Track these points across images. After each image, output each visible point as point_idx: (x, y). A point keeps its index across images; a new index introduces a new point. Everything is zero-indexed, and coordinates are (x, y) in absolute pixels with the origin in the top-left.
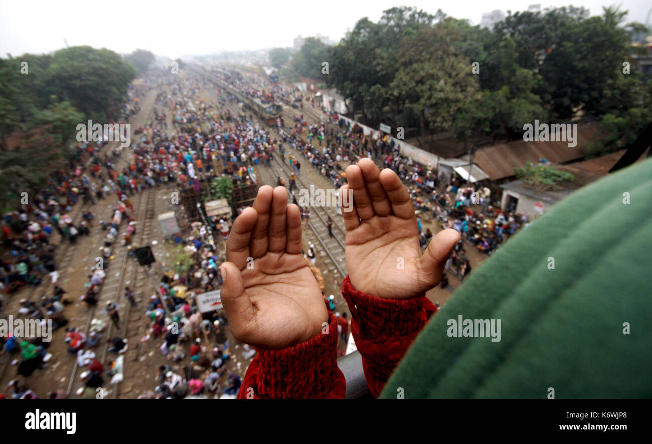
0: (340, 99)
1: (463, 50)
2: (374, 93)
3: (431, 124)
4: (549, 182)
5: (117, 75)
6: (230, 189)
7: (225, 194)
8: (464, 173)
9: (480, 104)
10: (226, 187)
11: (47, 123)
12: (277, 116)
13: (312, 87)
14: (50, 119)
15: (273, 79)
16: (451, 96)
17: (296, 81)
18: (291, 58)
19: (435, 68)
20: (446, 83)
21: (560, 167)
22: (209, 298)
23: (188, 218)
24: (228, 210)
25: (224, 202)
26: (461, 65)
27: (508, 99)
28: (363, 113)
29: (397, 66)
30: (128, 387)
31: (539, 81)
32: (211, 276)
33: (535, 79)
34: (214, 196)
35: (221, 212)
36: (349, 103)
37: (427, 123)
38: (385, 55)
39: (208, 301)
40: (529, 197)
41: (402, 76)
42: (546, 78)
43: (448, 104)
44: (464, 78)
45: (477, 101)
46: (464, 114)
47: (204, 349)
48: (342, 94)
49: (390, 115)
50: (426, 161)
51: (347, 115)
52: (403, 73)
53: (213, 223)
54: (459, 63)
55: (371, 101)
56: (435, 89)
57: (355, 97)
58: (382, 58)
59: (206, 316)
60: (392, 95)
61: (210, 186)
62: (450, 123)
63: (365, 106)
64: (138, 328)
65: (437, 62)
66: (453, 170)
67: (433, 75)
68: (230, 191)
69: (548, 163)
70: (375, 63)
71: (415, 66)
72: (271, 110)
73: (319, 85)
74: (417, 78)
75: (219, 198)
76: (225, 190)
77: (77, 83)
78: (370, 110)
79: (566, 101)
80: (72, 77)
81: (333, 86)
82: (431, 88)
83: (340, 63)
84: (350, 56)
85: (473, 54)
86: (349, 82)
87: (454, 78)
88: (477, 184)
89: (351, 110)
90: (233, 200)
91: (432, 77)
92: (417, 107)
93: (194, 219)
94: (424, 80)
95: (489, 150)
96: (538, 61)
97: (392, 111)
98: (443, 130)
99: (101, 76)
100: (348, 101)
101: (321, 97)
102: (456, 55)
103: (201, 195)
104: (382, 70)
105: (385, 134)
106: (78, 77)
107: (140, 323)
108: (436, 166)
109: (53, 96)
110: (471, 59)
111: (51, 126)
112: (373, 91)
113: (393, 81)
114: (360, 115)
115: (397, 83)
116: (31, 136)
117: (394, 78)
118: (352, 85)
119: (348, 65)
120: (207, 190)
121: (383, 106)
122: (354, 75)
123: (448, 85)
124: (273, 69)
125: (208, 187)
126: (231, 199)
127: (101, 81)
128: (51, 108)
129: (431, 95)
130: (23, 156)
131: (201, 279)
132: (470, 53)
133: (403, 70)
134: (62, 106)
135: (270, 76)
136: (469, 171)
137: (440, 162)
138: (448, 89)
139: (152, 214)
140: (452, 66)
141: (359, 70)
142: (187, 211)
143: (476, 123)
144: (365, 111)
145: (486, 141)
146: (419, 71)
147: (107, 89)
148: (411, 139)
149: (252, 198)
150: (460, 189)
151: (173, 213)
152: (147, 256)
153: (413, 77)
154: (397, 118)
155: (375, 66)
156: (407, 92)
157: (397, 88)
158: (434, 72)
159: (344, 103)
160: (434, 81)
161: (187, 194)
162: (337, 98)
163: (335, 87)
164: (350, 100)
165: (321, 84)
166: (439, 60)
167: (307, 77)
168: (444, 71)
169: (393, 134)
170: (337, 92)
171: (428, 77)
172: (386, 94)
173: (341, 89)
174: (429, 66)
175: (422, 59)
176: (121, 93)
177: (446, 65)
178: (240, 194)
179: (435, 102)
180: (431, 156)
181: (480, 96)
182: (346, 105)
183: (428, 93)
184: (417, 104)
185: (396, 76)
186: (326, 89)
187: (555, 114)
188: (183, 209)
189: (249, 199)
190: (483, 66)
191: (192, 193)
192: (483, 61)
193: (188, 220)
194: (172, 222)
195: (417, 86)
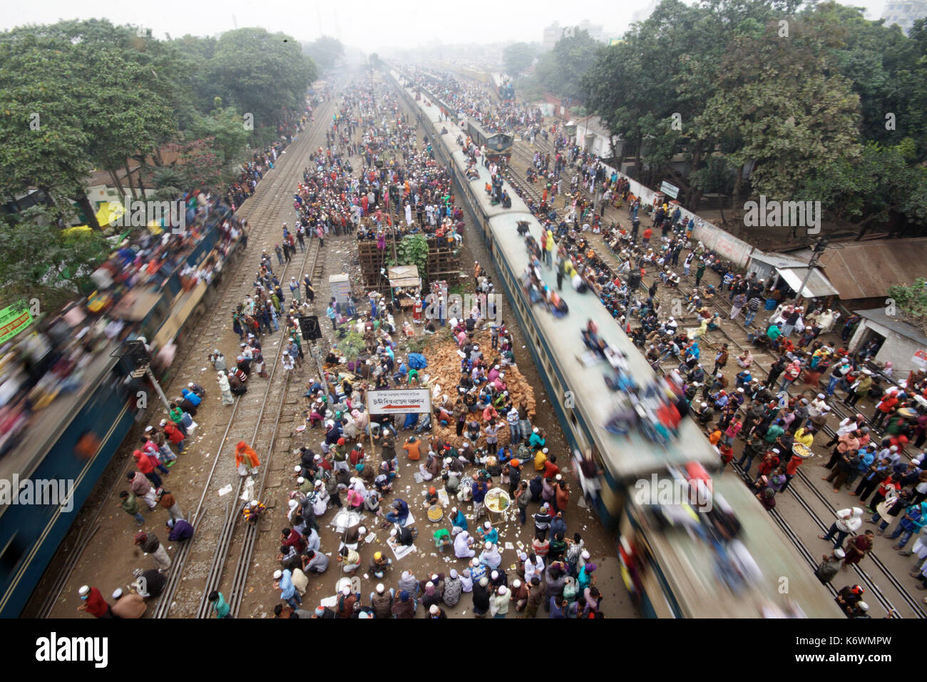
0: (603, 135)
1: (844, 64)
3: (754, 191)
5: (295, 74)
6: (425, 252)
7: (416, 259)
8: (793, 281)
9: (855, 164)
10: (420, 249)
11: (208, 134)
12: (503, 152)
13: (562, 110)
14: (213, 129)
15: (506, 94)
16: (803, 147)
17: (538, 100)
18: (536, 61)
19: (782, 94)
20: (797, 124)
22: (382, 398)
23: (365, 285)
24: (418, 282)
25: (414, 270)
26: (834, 92)
27: (911, 163)
28: (638, 160)
29: (714, 86)
30: (277, 481)
32: (386, 366)
34: (401, 261)
35: (408, 283)
36: (617, 142)
37: (746, 189)
38: (696, 65)
39: (380, 401)
40: (906, 338)
41: (719, 104)
43: (794, 160)
44: (834, 116)
45: (850, 159)
46: (819, 181)
47: (368, 458)
48: (608, 127)
49: (681, 169)
50: (728, 250)
51: (609, 162)
52: (721, 100)
53: (396, 297)
54: (831, 88)
55: (655, 143)
56: (775, 134)
57: (629, 133)
58: (690, 71)
59: (374, 418)
60: (693, 135)
61: (398, 245)
63: (643, 149)
64: (295, 413)
65: (787, 85)
66: (775, 272)
67: (777, 107)
68: (424, 256)
70: (675, 78)
71: (748, 87)
72: (496, 142)
73: (574, 109)
74: (746, 110)
75: (408, 263)
76: (417, 254)
77: (244, 80)
78: (650, 158)
80: (239, 73)
81: (596, 112)
82: (768, 130)
83: (615, 75)
84: (635, 64)
85: (861, 73)
86: (625, 108)
87: (814, 116)
88: (815, 300)
89: (619, 154)
90: (425, 269)
91: (774, 109)
92: (734, 160)
93: (372, 287)
94: (758, 114)
95: (851, 247)
97: (689, 162)
99: (275, 74)
100: (615, 139)
101: (574, 127)
102: (827, 73)
103: (385, 256)
104: (686, 92)
105: (667, 199)
106: (248, 73)
107: (296, 408)
108: (745, 262)
109: (216, 98)
110: (855, 83)
111: (213, 139)
112: (662, 127)
113: (701, 114)
114: (632, 164)
115: (707, 118)
116: (190, 149)
117: (704, 107)
118: (628, 114)
119: (628, 78)
120: (393, 250)
121: (674, 152)
122: (636, 95)
123: (800, 126)
124: (506, 76)
125: (395, 246)
126: (423, 267)
127: (274, 81)
128: (214, 115)
129: (765, 141)
130: (180, 175)
131: (373, 368)
132: (856, 71)
133: (723, 94)
134: (227, 112)
135: (501, 88)
136: (803, 278)
137: (753, 256)
138: (799, 134)
139: (321, 273)
140: (815, 93)
141: (644, 89)
142: (364, 275)
143: (837, 199)
144: (641, 157)
145: (848, 232)
146: (752, 98)
147: (281, 92)
148: (711, 213)
149: (453, 269)
150: (780, 306)
151: (347, 275)
152: (312, 329)
153: (739, 108)
154: (693, 174)
155: (674, 83)
156: (722, 134)
157: (705, 125)
158: (780, 101)
159: (609, 142)
160: (776, 118)
161: (368, 252)
162: (599, 133)
163: (598, 115)
164: (620, 138)
165: (577, 107)
166: (793, 80)
167: (557, 93)
168: (798, 102)
169: (681, 200)
170: (600, 123)
171: (766, 110)
172: (684, 134)
173: (607, 119)
174: (772, 90)
175: (764, 75)
176: (297, 99)
177: (805, 90)
178: (437, 261)
179: (769, 155)
180: (739, 244)
181: (858, 151)
182: (611, 144)
183: (761, 137)
184: (735, 154)
185: (708, 104)
186: (583, 116)
188: (360, 270)
189: (446, 271)
190: (874, 97)
191: (372, 252)
192: (877, 88)
193: (364, 288)
194: (345, 287)
195: (743, 124)
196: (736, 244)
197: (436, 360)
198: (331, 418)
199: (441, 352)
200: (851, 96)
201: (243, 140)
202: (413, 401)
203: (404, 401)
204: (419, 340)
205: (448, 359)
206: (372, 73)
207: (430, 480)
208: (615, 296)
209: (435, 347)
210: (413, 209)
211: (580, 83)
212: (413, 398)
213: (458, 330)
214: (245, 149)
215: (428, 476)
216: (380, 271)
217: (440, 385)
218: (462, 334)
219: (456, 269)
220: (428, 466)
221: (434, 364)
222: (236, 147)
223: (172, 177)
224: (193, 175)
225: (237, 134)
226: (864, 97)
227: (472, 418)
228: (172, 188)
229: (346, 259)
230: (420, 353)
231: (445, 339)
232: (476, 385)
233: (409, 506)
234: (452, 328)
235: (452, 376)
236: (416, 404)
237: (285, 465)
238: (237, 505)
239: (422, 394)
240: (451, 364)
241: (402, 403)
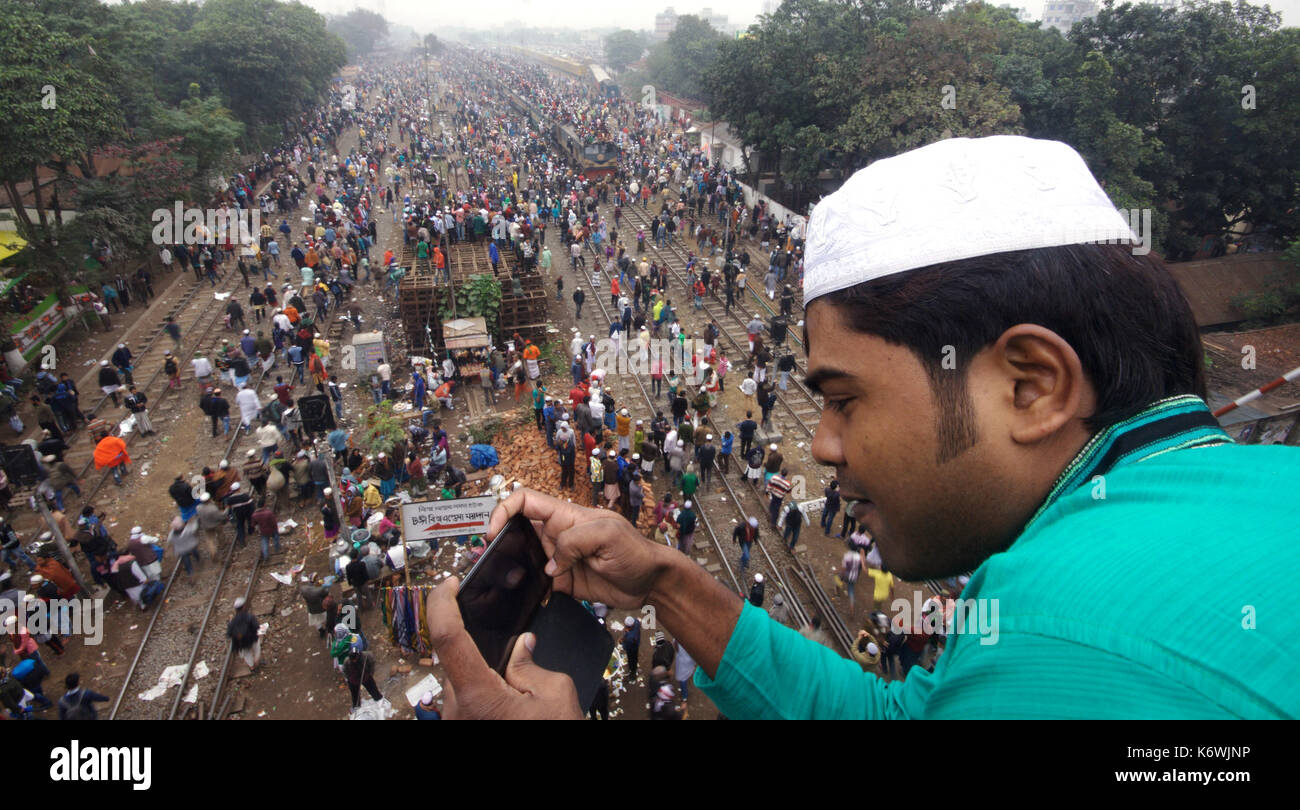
0: (734, 144)
1: (1000, 71)
2: (803, 142)
5: (315, 56)
6: (496, 299)
7: (484, 309)
10: (488, 295)
11: (174, 132)
12: (606, 165)
13: (682, 114)
14: (183, 126)
15: (609, 91)
18: (647, 53)
19: (935, 103)
22: (426, 514)
23: (408, 347)
24: (486, 340)
25: (480, 324)
26: (991, 102)
28: (778, 177)
29: (857, 91)
31: (1156, 150)
33: (1148, 146)
34: (462, 312)
35: (472, 343)
36: (751, 154)
38: (834, 67)
39: (422, 520)
41: (864, 111)
42: (1172, 147)
48: (740, 135)
51: (744, 177)
52: (867, 108)
53: (454, 362)
54: (988, 97)
55: (796, 156)
57: (764, 144)
58: (828, 73)
60: (839, 148)
61: (457, 289)
63: (784, 164)
67: (930, 118)
68: (496, 305)
70: (812, 81)
71: (895, 94)
72: (596, 151)
73: (696, 111)
74: (896, 119)
75: (472, 315)
76: (486, 302)
77: (238, 62)
78: (792, 174)
79: (1212, 199)
80: (229, 52)
81: (723, 117)
83: (742, 75)
84: (764, 62)
85: (1019, 81)
86: (757, 113)
89: (755, 169)
90: (497, 322)
91: (929, 121)
93: (418, 349)
94: (909, 126)
96: (1157, 108)
97: (838, 180)
99: (284, 55)
100: (749, 151)
101: (697, 135)
102: (982, 81)
103: (439, 305)
104: (826, 96)
106: (243, 52)
109: (193, 84)
110: (1014, 92)
111: (180, 139)
112: (801, 137)
113: (846, 122)
114: (772, 181)
115: (853, 127)
116: (142, 154)
117: (849, 115)
118: (761, 120)
119: (758, 79)
120: (450, 296)
121: (820, 166)
122: (768, 100)
124: (609, 70)
125: (454, 289)
126: (493, 320)
127: (282, 64)
128: (185, 106)
130: (122, 191)
132: (1014, 79)
133: (868, 101)
134: (206, 103)
135: (603, 83)
139: (342, 331)
140: (971, 104)
141: (778, 92)
142: (407, 333)
144: (782, 173)
146: (901, 107)
147: (291, 79)
149: (536, 322)
151: (381, 333)
152: (320, 414)
153: (887, 117)
155: (812, 87)
157: (851, 136)
158: (932, 112)
159: (742, 154)
160: (930, 130)
161: (412, 299)
162: (729, 142)
163: (727, 120)
164: (754, 149)
165: (700, 110)
167: (675, 93)
170: (729, 130)
171: (918, 121)
172: (828, 146)
173: (737, 126)
174: (923, 98)
175: (912, 82)
176: (316, 89)
178: (515, 311)
182: (744, 156)
185: (853, 112)
186: (708, 122)
187: (1184, 223)
188: (401, 326)
189: (529, 323)
190: (1037, 108)
191: (421, 299)
192: (1039, 98)
193: (406, 351)
194: (378, 350)
195: (894, 136)
197: (511, 452)
198: (340, 556)
199: (519, 440)
200: (1010, 106)
201: (227, 142)
202: (473, 516)
203: (460, 517)
204: (487, 424)
205: (529, 450)
206: (426, 58)
209: (510, 434)
211: (702, 83)
212: (473, 510)
214: (231, 155)
219: (541, 321)
221: (508, 458)
222: (216, 152)
223: (107, 194)
224: (143, 191)
225: (220, 134)
226: (1026, 109)
228: (108, 209)
229: (380, 310)
230: (489, 443)
231: (524, 423)
235: (534, 475)
236: (478, 519)
239: (487, 504)
240: (534, 457)
241: (456, 519)
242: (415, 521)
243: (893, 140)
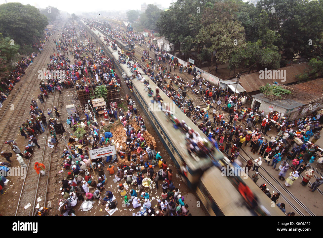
0: (167, 43)
1: (238, 17)
2: (187, 41)
3: (217, 60)
4: (278, 94)
5: (38, 22)
6: (106, 92)
7: (103, 95)
8: (233, 88)
9: (245, 49)
10: (104, 91)
12: (131, 51)
13: (151, 35)
15: (130, 29)
16: (230, 44)
17: (142, 31)
18: (139, 17)
19: (222, 27)
20: (227, 37)
21: (284, 86)
22: (96, 152)
23: (82, 108)
24: (104, 104)
25: (102, 99)
26: (236, 26)
27: (261, 47)
28: (180, 51)
29: (201, 25)
30: (53, 196)
31: (278, 37)
32: (95, 139)
33: (277, 36)
34: (96, 96)
35: (101, 105)
37: (215, 59)
38: (194, 18)
39: (95, 154)
40: (266, 102)
41: (203, 31)
42: (283, 37)
43: (227, 49)
44: (237, 34)
45: (244, 47)
46: (235, 55)
47: (93, 177)
48: (168, 40)
49: (194, 54)
50: (212, 80)
51: (170, 53)
52: (203, 30)
53: (96, 111)
54: (236, 25)
55: (184, 45)
56: (221, 40)
57: (175, 42)
58: (192, 20)
59: (93, 161)
60: (196, 42)
61: (94, 90)
62: (228, 60)
63: (181, 48)
64: (57, 166)
65: (223, 24)
66: (227, 86)
67: (220, 32)
68: (106, 94)
69: (278, 84)
70: (188, 22)
71: (211, 25)
72: (128, 47)
73: (155, 34)
74: (211, 33)
75: (99, 97)
76: (103, 93)
77: (13, 25)
78: (183, 50)
79: (292, 50)
80: (10, 22)
81: (163, 35)
82: (219, 39)
83: (168, 22)
84: (174, 18)
85: (244, 20)
86: (173, 33)
87: (232, 34)
88: (239, 94)
89: (173, 50)
90: (107, 98)
91: (220, 33)
92: (210, 50)
94: (215, 34)
95: (247, 76)
96: (279, 25)
97: (196, 51)
98: (223, 63)
99: (28, 22)
100: (171, 44)
101: (156, 41)
102: (234, 20)
103: (89, 95)
104: (192, 27)
105: (191, 64)
106: (15, 22)
107: (58, 163)
108: (218, 84)
110: (242, 23)
112: (186, 39)
113: (198, 34)
114: (178, 53)
115: (200, 36)
117: (199, 32)
118: (174, 35)
119: (173, 23)
120: (92, 93)
121: (191, 48)
122: (176, 29)
123: (228, 38)
124: (129, 23)
125: (93, 91)
126: (106, 98)
127: (28, 25)
129: (219, 43)
131: (90, 140)
132: (242, 19)
133: (204, 27)
134: (5, 39)
135: (127, 27)
136: (235, 87)
137: (220, 81)
138: (228, 40)
139: (62, 105)
140: (231, 27)
141: (178, 26)
142: (81, 104)
143: (242, 61)
144: (181, 50)
145: (246, 71)
146: (213, 29)
147: (32, 30)
148: (205, 68)
149: (118, 97)
150: (230, 97)
151: (74, 105)
152: (61, 129)
153: (209, 32)
154: (198, 55)
155: (188, 24)
156: (205, 41)
157: (200, 38)
158: (221, 30)
159: (169, 46)
160: (221, 35)
161: (82, 94)
162: (165, 42)
163: (164, 36)
164: (173, 44)
165: (156, 33)
166: (224, 23)
167: (149, 29)
168: (227, 30)
169: (196, 64)
170: (165, 39)
171: (217, 33)
172: (193, 42)
173: (167, 37)
174: (219, 26)
175: (215, 21)
176: (40, 33)
177: (228, 26)
178: (111, 95)
179: (220, 47)
180: (216, 78)
181: (245, 45)
182: (170, 46)
183: (217, 42)
184: (210, 48)
185: (200, 31)
186: (159, 37)
187: (284, 57)
188: (79, 102)
189: (116, 98)
190: (248, 27)
191: (84, 94)
192: (249, 24)
193: (82, 109)
194: (73, 109)
195: (211, 38)
196: (215, 78)
197: (116, 133)
198: (74, 164)
199: (118, 130)
200: (242, 27)
201: (15, 51)
202: (109, 151)
204: (108, 126)
205: (121, 132)
206: (73, 21)
207: (120, 180)
208: (179, 100)
209: (115, 128)
210: (98, 75)
211: (156, 25)
212: (108, 150)
213: (123, 120)
214: (17, 55)
215: (119, 179)
216: (88, 101)
217: (119, 142)
218: (125, 122)
219: (119, 97)
220: (118, 176)
221: (115, 135)
222: (13, 55)
226: (245, 27)
227: (133, 153)
229: (72, 98)
230: (109, 131)
231: (119, 125)
232: (133, 140)
233: (113, 193)
234: (121, 120)
235: (123, 138)
236: (110, 152)
237: (55, 189)
238: (34, 211)
239: (112, 148)
240: (122, 134)
241: (104, 153)
242: (93, 154)
243: (211, 39)
